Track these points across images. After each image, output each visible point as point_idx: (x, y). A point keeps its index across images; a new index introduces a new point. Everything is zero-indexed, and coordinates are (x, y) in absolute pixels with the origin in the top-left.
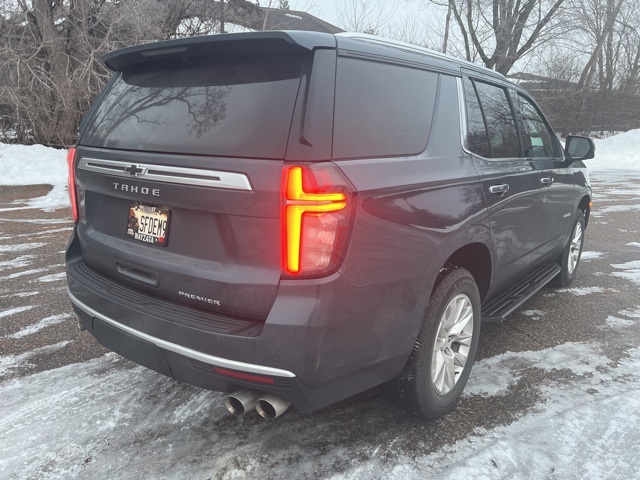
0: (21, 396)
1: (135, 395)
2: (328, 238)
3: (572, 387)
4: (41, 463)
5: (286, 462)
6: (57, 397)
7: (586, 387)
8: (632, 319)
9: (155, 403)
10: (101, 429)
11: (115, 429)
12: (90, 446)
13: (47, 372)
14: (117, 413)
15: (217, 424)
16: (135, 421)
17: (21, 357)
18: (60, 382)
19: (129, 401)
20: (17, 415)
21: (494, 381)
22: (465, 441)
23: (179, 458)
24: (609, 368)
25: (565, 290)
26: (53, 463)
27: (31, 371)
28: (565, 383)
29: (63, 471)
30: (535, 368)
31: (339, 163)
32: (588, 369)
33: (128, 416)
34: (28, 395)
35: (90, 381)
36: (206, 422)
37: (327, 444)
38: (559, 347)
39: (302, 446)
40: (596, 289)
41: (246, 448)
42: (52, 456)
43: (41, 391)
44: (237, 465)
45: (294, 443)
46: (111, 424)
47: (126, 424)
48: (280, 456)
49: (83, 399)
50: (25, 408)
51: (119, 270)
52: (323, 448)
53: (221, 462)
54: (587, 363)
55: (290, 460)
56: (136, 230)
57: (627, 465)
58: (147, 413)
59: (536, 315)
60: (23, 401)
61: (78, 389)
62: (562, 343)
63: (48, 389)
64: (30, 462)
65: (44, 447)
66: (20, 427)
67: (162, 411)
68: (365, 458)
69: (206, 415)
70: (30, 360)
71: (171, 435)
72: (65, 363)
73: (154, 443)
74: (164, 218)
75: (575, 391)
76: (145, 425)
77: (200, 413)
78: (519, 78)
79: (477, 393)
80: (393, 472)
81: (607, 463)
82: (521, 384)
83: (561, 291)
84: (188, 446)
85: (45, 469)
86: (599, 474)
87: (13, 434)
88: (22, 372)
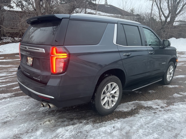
0: (8, 102)
1: (33, 104)
2: (62, 65)
3: (150, 111)
4: (6, 116)
5: (61, 122)
6: (16, 103)
7: (153, 111)
8: (183, 95)
9: (37, 106)
10: (22, 110)
11: (25, 111)
12: (18, 114)
13: (16, 97)
14: (27, 107)
15: (49, 112)
16: (30, 110)
17: (12, 94)
18: (18, 100)
19: (31, 105)
20: (5, 106)
21: (127, 108)
22: (110, 121)
23: (36, 118)
24: (165, 107)
25: (166, 86)
26: (8, 117)
27: (13, 97)
28: (148, 110)
29: (10, 118)
30: (142, 106)
31: (65, 46)
32: (158, 107)
33: (29, 108)
34: (10, 102)
35: (25, 100)
36: (46, 111)
37: (74, 118)
38: (153, 101)
39: (67, 119)
40: (176, 86)
41: (53, 118)
42: (9, 115)
43: (13, 101)
44: (49, 121)
45: (65, 118)
46: (25, 110)
47: (28, 110)
48: (60, 120)
49: (21, 104)
50: (8, 105)
51: (25, 72)
52: (72, 119)
53: (45, 120)
54: (159, 106)
55: (62, 121)
56: (28, 63)
57: (152, 132)
58: (34, 108)
59: (152, 92)
60: (8, 103)
61: (21, 101)
62: (155, 100)
63: (15, 101)
64: (4, 116)
65: (8, 113)
66: (5, 108)
67: (38, 108)
68: (81, 123)
69: (47, 110)
70: (14, 94)
71: (37, 113)
72: (21, 96)
73: (32, 115)
74: (32, 59)
75: (150, 112)
76: (33, 110)
77: (46, 109)
78: (179, 22)
79: (121, 110)
80: (86, 126)
81: (146, 131)
82: (135, 109)
83: (165, 86)
84: (39, 116)
85: (6, 118)
86: (142, 133)
87: (3, 110)
88: (11, 97)
